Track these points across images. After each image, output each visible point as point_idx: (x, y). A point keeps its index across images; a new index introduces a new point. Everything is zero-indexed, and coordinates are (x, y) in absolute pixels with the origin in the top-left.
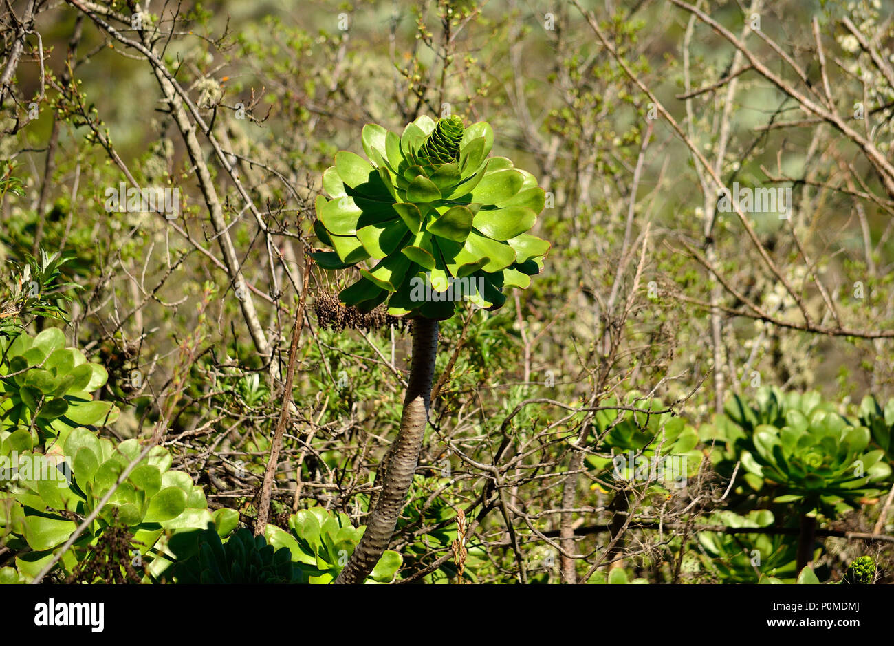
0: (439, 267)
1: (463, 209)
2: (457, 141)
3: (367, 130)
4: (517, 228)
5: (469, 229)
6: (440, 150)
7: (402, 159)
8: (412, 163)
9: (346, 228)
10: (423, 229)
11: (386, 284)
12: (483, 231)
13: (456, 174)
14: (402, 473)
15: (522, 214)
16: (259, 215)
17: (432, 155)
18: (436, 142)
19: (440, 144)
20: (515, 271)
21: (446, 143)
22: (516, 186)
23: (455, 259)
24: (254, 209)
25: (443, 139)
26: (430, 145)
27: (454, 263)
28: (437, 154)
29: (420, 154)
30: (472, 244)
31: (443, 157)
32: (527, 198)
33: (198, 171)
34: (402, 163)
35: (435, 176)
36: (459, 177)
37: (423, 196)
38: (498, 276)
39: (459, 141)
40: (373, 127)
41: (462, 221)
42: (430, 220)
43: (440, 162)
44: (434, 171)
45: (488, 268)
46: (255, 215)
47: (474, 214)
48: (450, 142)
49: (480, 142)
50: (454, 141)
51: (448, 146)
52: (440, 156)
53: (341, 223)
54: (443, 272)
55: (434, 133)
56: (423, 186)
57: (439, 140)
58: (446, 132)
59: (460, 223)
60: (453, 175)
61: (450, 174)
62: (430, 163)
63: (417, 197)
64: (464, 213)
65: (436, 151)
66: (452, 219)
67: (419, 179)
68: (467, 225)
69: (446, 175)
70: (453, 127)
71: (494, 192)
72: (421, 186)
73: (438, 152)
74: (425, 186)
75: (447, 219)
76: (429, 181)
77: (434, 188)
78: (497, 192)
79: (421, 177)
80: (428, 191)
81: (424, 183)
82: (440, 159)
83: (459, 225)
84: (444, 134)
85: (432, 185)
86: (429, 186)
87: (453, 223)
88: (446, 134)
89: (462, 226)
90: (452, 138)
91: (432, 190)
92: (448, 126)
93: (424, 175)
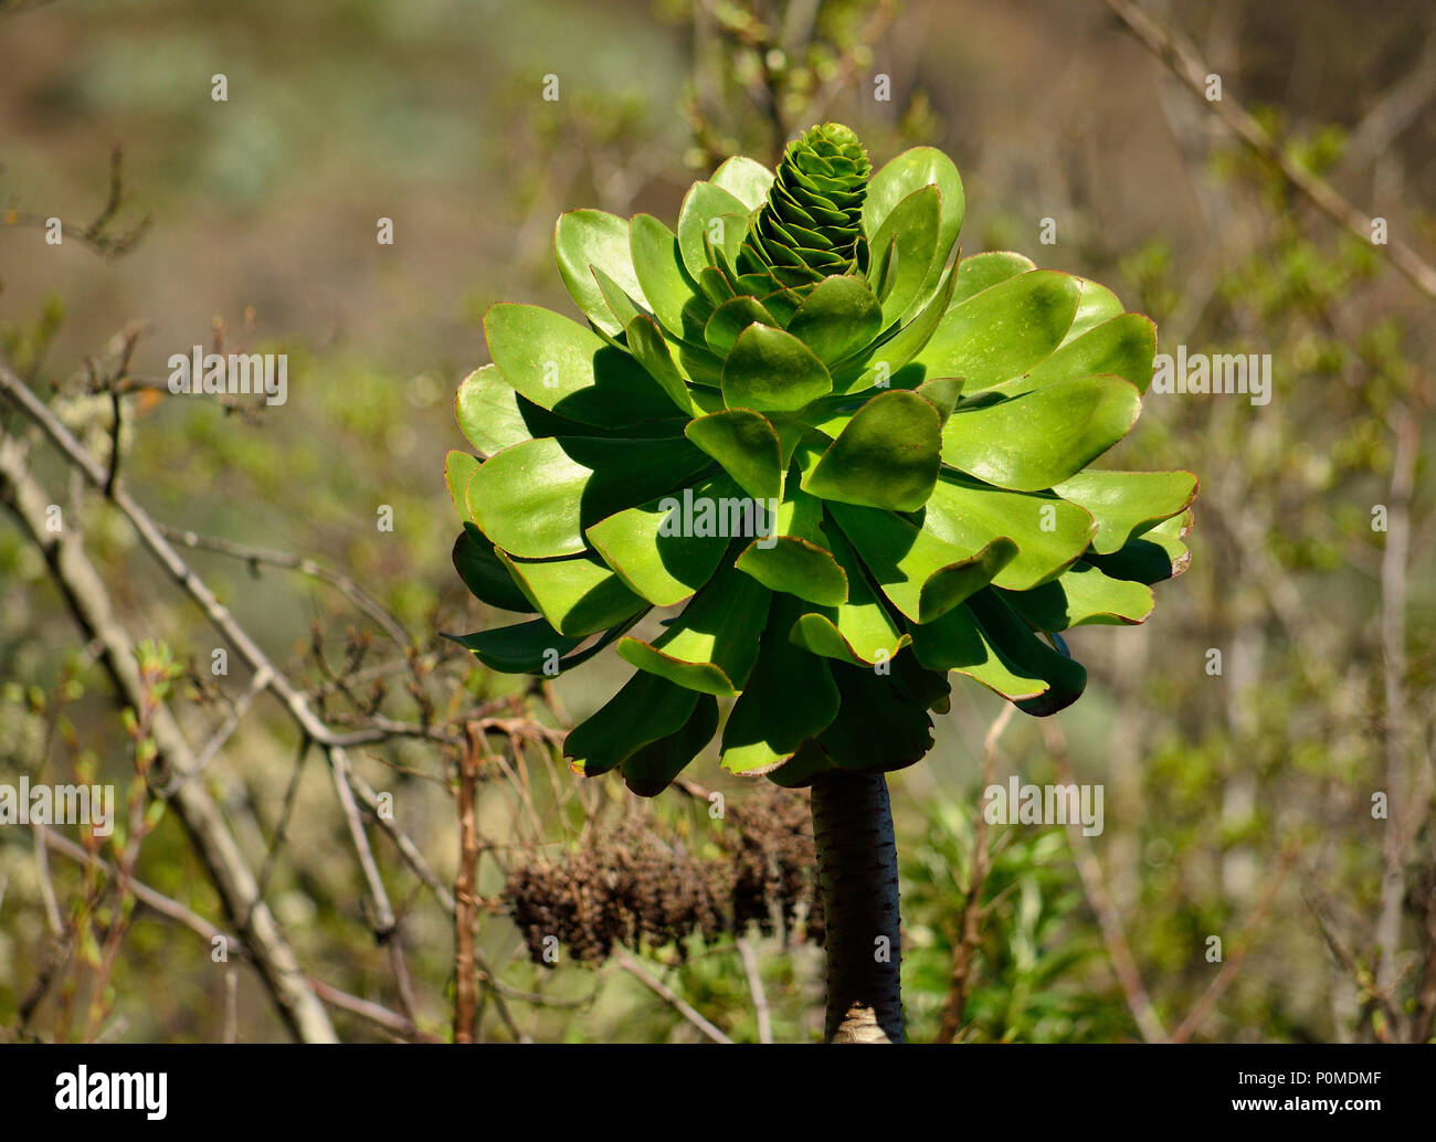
0: (857, 599)
1: (905, 400)
2: (853, 202)
3: (568, 230)
4: (1083, 441)
5: (931, 469)
6: (805, 241)
7: (689, 294)
8: (725, 295)
9: (552, 534)
10: (793, 492)
11: (704, 672)
12: (980, 471)
13: (865, 307)
15: (1092, 398)
16: (299, 702)
17: (779, 260)
18: (787, 217)
20: (1095, 575)
21: (818, 215)
22: (1058, 315)
23: (904, 565)
24: (281, 684)
25: (807, 203)
26: (768, 232)
27: (902, 578)
28: (797, 254)
29: (743, 264)
30: (950, 516)
31: (816, 262)
32: (1100, 352)
33: (106, 659)
34: (690, 306)
35: (801, 323)
36: (875, 316)
37: (777, 388)
38: (1048, 598)
39: (857, 202)
40: (586, 219)
41: (907, 437)
42: (806, 465)
43: (809, 278)
44: (794, 307)
45: (1011, 579)
46: (285, 702)
47: (944, 417)
48: (831, 209)
49: (923, 204)
50: (843, 204)
51: (824, 221)
52: (807, 257)
53: (536, 523)
54: (872, 611)
55: (775, 193)
56: (770, 354)
57: (797, 207)
58: (814, 179)
59: (901, 445)
60: (856, 310)
61: (846, 309)
62: (779, 288)
63: (756, 395)
64: (910, 410)
65: (791, 245)
66: (877, 437)
67: (754, 335)
68: (922, 454)
69: (833, 315)
70: (833, 162)
71: (993, 350)
72: (764, 356)
73: (799, 249)
74: (776, 356)
75: (862, 439)
76: (787, 338)
77: (803, 356)
78: (1002, 345)
79: (758, 327)
80: (787, 371)
81: (772, 345)
82: (807, 267)
83: (900, 451)
84: (806, 189)
85: (798, 348)
86: (790, 353)
87: (882, 449)
88: (814, 186)
89: (912, 456)
90: (833, 198)
91: (799, 363)
92: (816, 160)
93: (767, 323)
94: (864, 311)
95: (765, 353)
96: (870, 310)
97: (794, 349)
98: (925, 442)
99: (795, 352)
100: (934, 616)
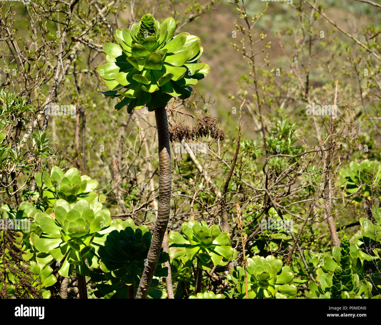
0: (154, 84)
1: (155, 53)
2: (152, 25)
3: (118, 32)
4: (186, 58)
5: (161, 63)
11: (134, 96)
12: (173, 64)
13: (154, 40)
14: (165, 182)
18: (142, 28)
19: (144, 28)
21: (146, 27)
22: (184, 40)
25: (144, 25)
36: (156, 41)
37: (140, 53)
43: (146, 36)
44: (143, 41)
47: (166, 56)
48: (148, 26)
49: (166, 25)
50: (150, 25)
53: (111, 74)
63: (137, 54)
64: (156, 55)
66: (152, 59)
68: (159, 61)
69: (149, 42)
70: (148, 19)
72: (137, 48)
79: (136, 44)
81: (138, 46)
87: (153, 61)
88: (146, 23)
89: (157, 62)
99: (142, 47)
100: (162, 85)
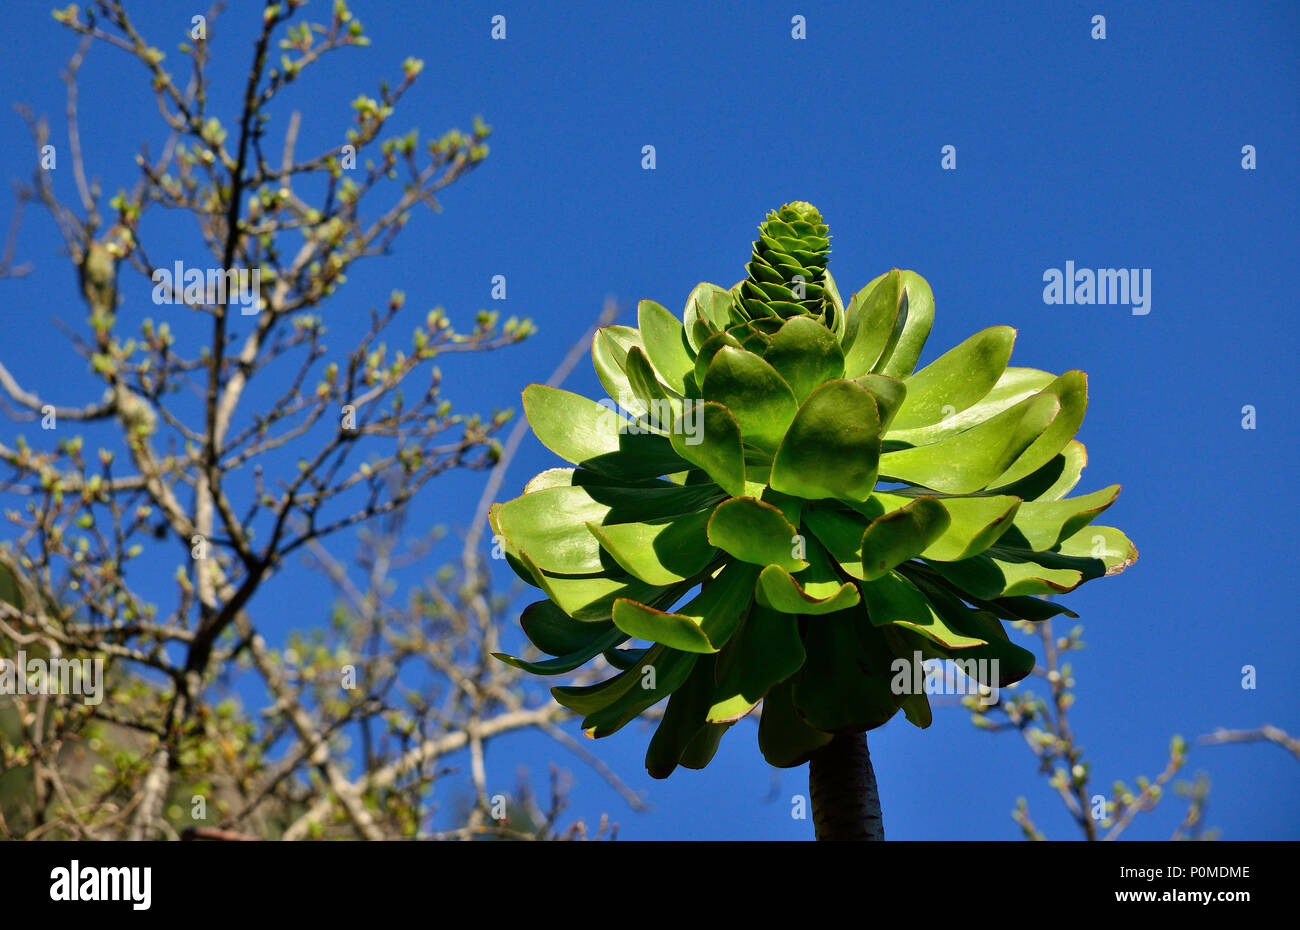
5: (873, 449)
6: (776, 295)
7: (691, 365)
17: (756, 314)
25: (775, 262)
28: (770, 307)
34: (692, 374)
41: (848, 421)
45: (939, 552)
48: (795, 266)
50: (805, 262)
52: (776, 309)
53: (563, 548)
56: (738, 373)
57: (767, 266)
58: (781, 241)
59: (844, 428)
60: (819, 348)
61: (810, 346)
62: (753, 332)
64: (851, 397)
65: (766, 301)
66: (823, 421)
67: (724, 356)
69: (799, 350)
70: (796, 227)
71: (946, 395)
72: (734, 373)
73: (771, 302)
74: (743, 373)
75: (811, 423)
76: (753, 358)
77: (768, 374)
78: (953, 391)
79: (728, 349)
80: (755, 388)
81: (742, 364)
82: (778, 317)
83: (843, 433)
84: (776, 250)
85: (763, 367)
86: (755, 371)
87: (828, 432)
88: (780, 247)
89: (854, 437)
90: (798, 256)
91: (764, 380)
92: (781, 226)
93: (734, 347)
94: (826, 349)
95: (735, 370)
96: (832, 349)
97: (759, 367)
98: (864, 426)
99: (761, 370)
